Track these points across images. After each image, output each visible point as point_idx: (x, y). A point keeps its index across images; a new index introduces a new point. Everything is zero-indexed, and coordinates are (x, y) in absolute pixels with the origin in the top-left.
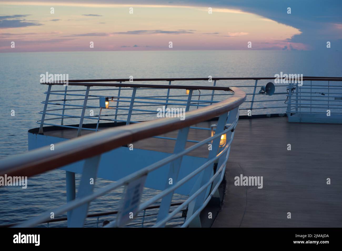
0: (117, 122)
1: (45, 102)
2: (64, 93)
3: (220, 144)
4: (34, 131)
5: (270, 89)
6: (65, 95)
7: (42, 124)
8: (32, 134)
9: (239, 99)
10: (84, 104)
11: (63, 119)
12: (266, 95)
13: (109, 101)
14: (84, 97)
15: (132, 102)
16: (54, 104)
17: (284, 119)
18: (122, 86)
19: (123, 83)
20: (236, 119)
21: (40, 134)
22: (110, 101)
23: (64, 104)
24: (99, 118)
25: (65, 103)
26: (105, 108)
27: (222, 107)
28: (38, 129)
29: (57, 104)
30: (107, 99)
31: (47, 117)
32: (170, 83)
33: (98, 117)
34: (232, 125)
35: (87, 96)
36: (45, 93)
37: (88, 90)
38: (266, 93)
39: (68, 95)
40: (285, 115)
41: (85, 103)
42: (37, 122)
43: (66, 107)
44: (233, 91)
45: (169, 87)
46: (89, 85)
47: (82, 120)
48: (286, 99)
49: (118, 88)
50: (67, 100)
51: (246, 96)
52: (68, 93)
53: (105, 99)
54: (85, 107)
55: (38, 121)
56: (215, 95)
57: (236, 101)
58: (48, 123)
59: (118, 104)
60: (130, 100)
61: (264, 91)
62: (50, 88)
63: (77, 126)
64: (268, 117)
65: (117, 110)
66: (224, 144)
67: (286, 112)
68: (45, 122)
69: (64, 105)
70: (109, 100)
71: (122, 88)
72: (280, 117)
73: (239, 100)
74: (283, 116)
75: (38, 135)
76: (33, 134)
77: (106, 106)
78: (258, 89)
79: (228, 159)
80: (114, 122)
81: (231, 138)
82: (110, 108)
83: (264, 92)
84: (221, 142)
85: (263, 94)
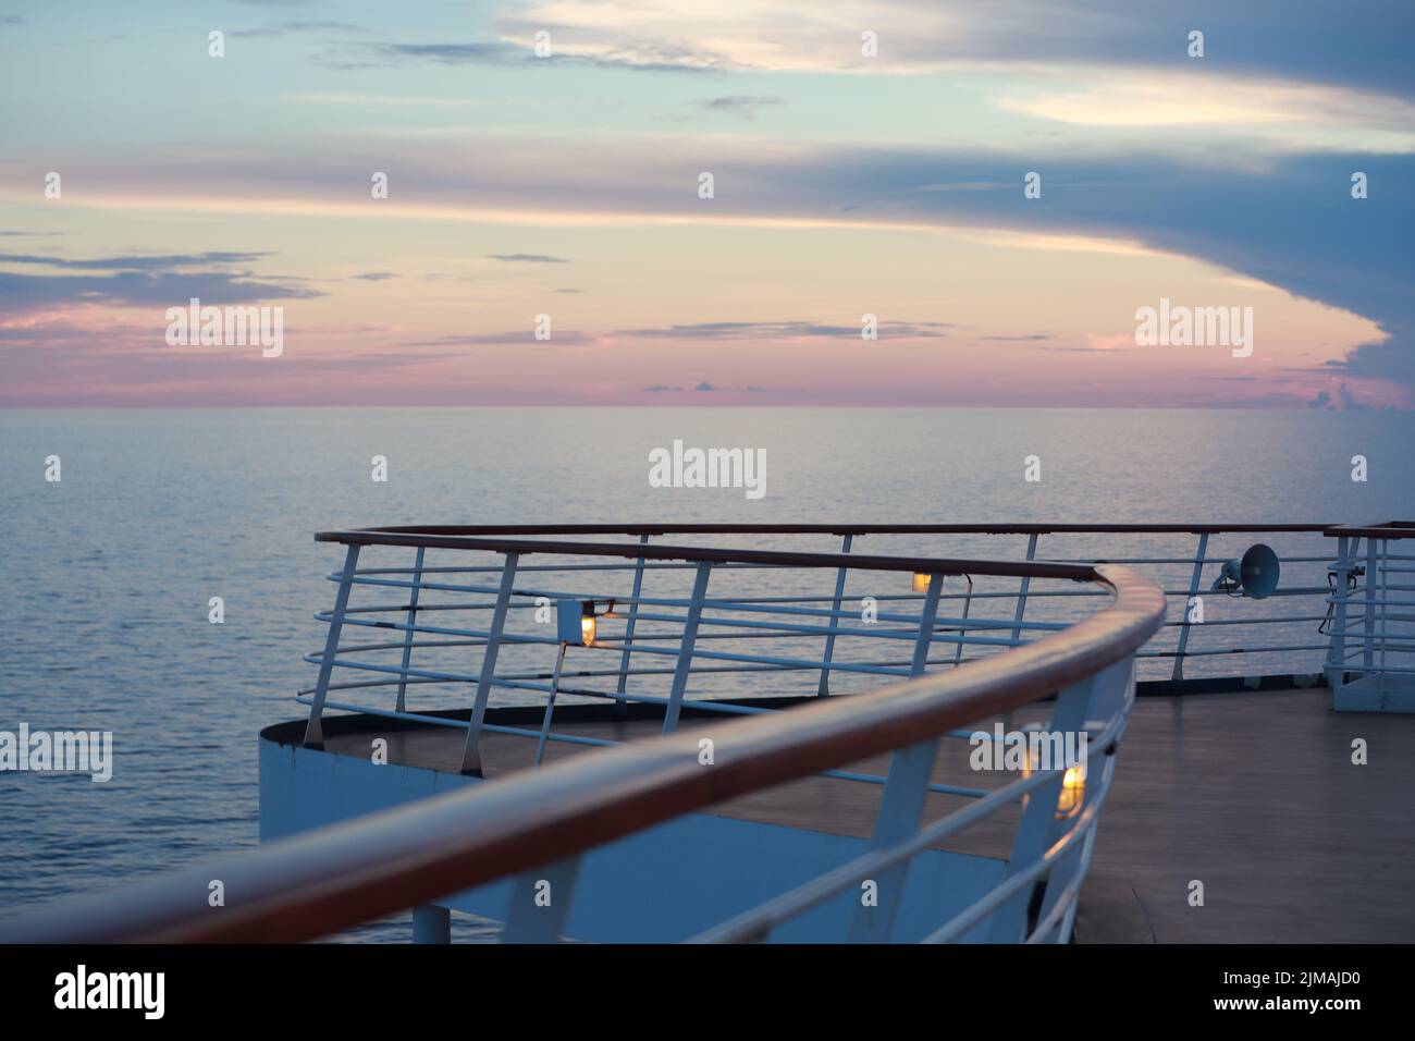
0: (628, 702)
1: (330, 613)
2: (410, 578)
3: (1062, 806)
4: (284, 734)
5: (1257, 571)
6: (416, 587)
7: (318, 705)
8: (276, 745)
9: (1140, 621)
10: (493, 629)
11: (403, 684)
12: (1244, 596)
13: (598, 615)
14: (493, 599)
15: (693, 621)
16: (369, 625)
17: (1315, 697)
18: (650, 557)
19: (654, 541)
20: (1124, 702)
21: (310, 746)
22: (602, 615)
23: (411, 627)
24: (554, 685)
25: (412, 620)
26: (581, 644)
27: (1072, 654)
28: (304, 723)
29: (380, 625)
30: (588, 609)
31: (338, 675)
32: (847, 546)
33: (551, 680)
34: (1109, 726)
35: (506, 592)
36: (336, 577)
37: (510, 569)
38: (1241, 588)
39: (426, 587)
40: (1321, 682)
41: (499, 620)
42: (296, 695)
43: (418, 637)
44: (1112, 585)
45: (843, 562)
46: (514, 550)
47: (483, 694)
48: (1325, 615)
49: (634, 561)
50: (421, 608)
51: (1166, 607)
52: (426, 578)
53: (581, 607)
54: (496, 640)
55: (301, 691)
56: (1031, 595)
57: (1126, 629)
58: (342, 702)
59: (631, 627)
60: (684, 612)
61: (1233, 582)
62: (352, 557)
63: (465, 714)
64: (1249, 689)
65: (627, 652)
66: (1075, 805)
67: (1326, 668)
68: (331, 696)
69: (411, 630)
70: (598, 609)
71: (647, 562)
72: (1298, 687)
73: (1137, 624)
74: (1313, 686)
75: (300, 751)
76: (282, 745)
77: (585, 636)
78: (1211, 574)
79: (1092, 863)
80: (613, 701)
81: (1104, 778)
82: (599, 644)
83: (1236, 586)
84: (1063, 798)
85: (1228, 593)
